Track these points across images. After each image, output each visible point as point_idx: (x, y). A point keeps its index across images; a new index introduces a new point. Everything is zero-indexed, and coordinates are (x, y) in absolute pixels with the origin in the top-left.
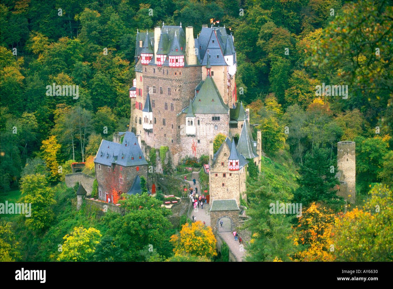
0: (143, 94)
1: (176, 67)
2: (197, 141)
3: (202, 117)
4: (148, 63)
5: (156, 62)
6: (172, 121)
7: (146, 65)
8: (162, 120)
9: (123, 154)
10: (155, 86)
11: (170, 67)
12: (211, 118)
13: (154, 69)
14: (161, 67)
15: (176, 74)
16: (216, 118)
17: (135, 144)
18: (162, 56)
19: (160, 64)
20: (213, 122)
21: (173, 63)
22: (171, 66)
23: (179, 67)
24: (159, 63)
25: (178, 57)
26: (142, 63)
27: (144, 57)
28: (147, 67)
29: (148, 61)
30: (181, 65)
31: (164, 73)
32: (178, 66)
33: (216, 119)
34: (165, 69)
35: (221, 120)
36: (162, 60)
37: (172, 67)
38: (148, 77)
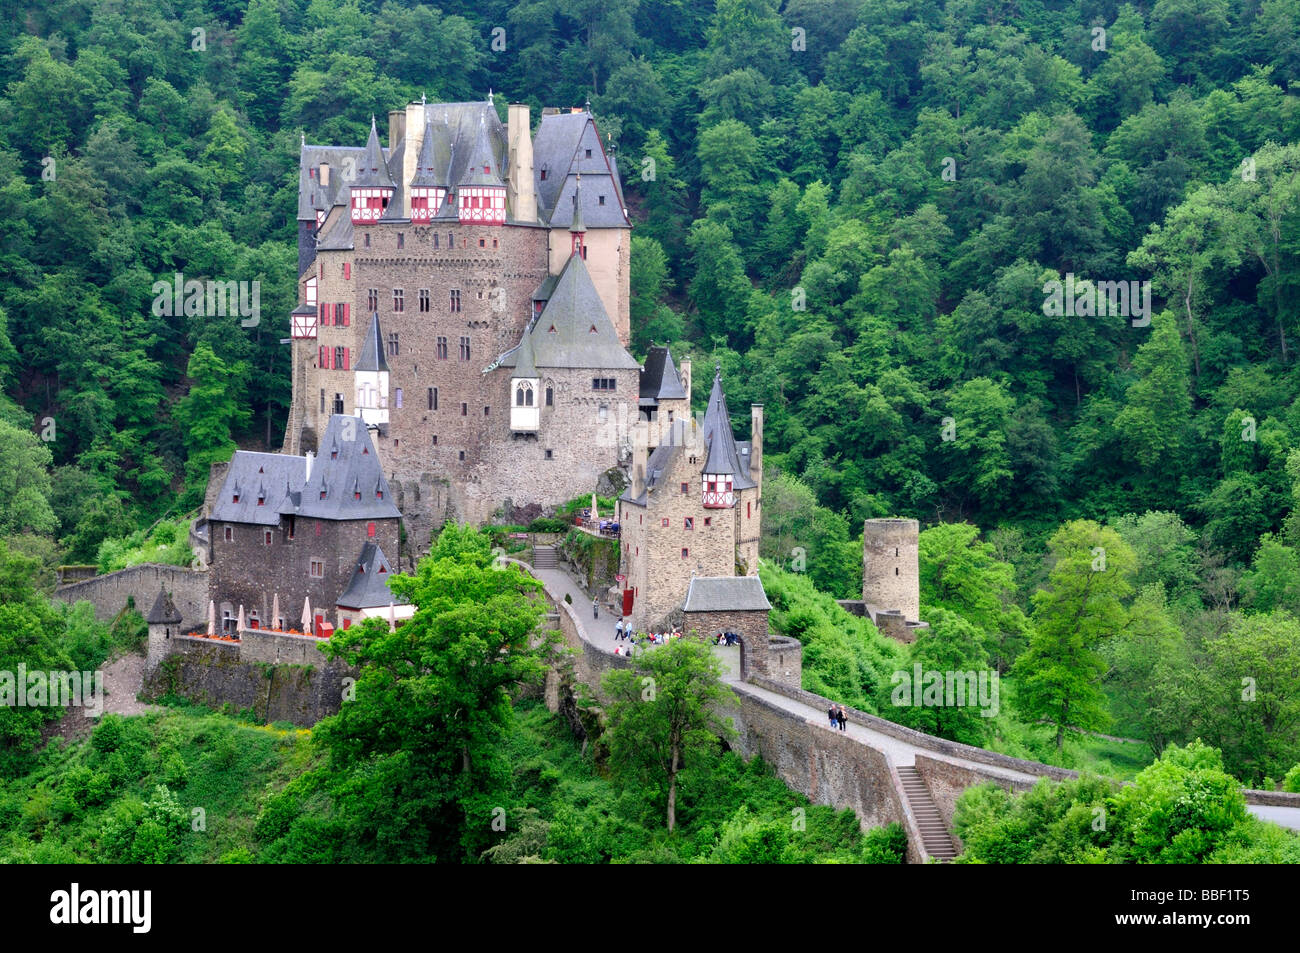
0: (352, 317)
1: (483, 222)
2: (543, 454)
3: (563, 380)
4: (377, 217)
5: (409, 213)
6: (463, 394)
7: (371, 223)
8: (425, 394)
9: (324, 484)
10: (398, 288)
11: (462, 223)
12: (589, 381)
13: (401, 236)
14: (426, 226)
15: (482, 243)
16: (605, 381)
17: (366, 451)
18: (432, 192)
19: (423, 217)
20: (595, 395)
21: (477, 210)
22: (468, 218)
23: (494, 223)
24: (422, 214)
25: (492, 191)
26: (356, 218)
27: (364, 201)
28: (371, 231)
29: (377, 210)
30: (498, 218)
31: (437, 244)
32: (489, 218)
33: (604, 386)
34: (443, 232)
35: (618, 387)
36: (431, 203)
37: (472, 222)
38: (374, 263)
